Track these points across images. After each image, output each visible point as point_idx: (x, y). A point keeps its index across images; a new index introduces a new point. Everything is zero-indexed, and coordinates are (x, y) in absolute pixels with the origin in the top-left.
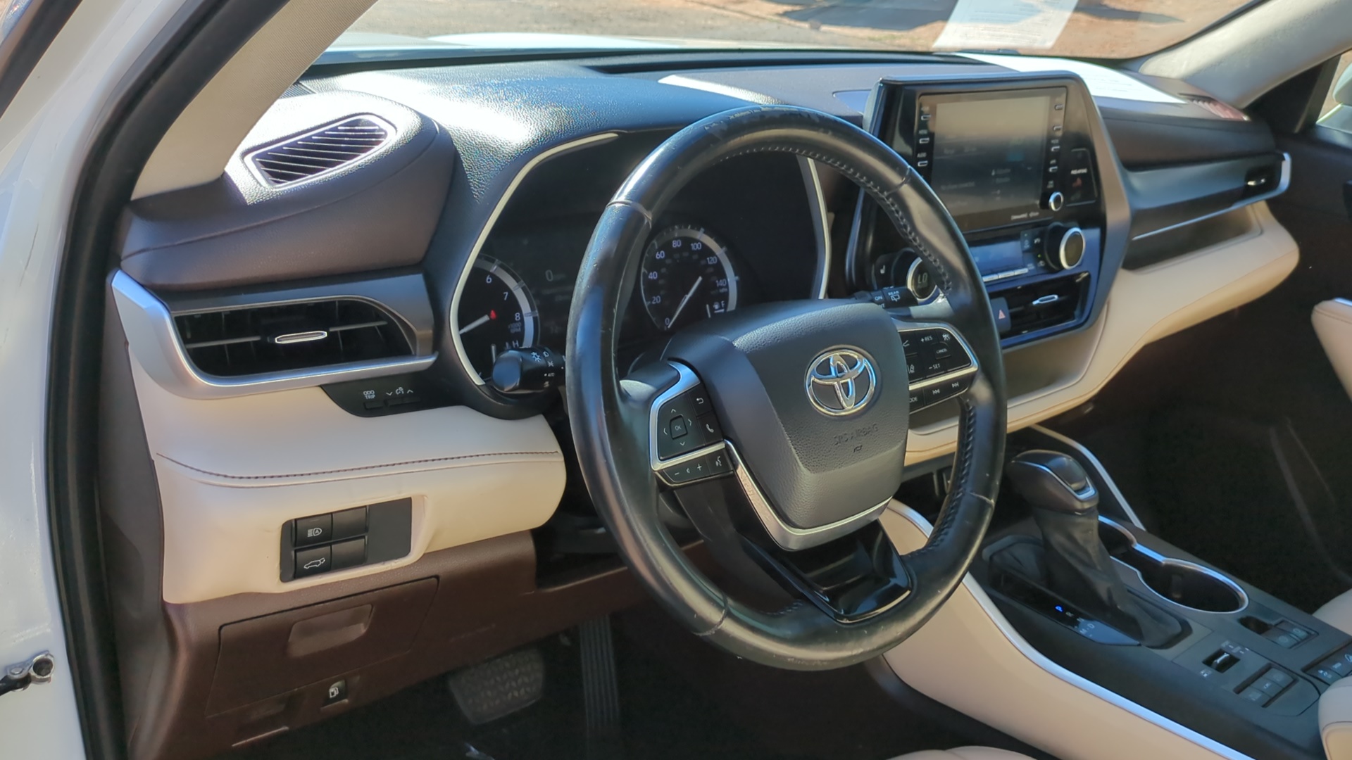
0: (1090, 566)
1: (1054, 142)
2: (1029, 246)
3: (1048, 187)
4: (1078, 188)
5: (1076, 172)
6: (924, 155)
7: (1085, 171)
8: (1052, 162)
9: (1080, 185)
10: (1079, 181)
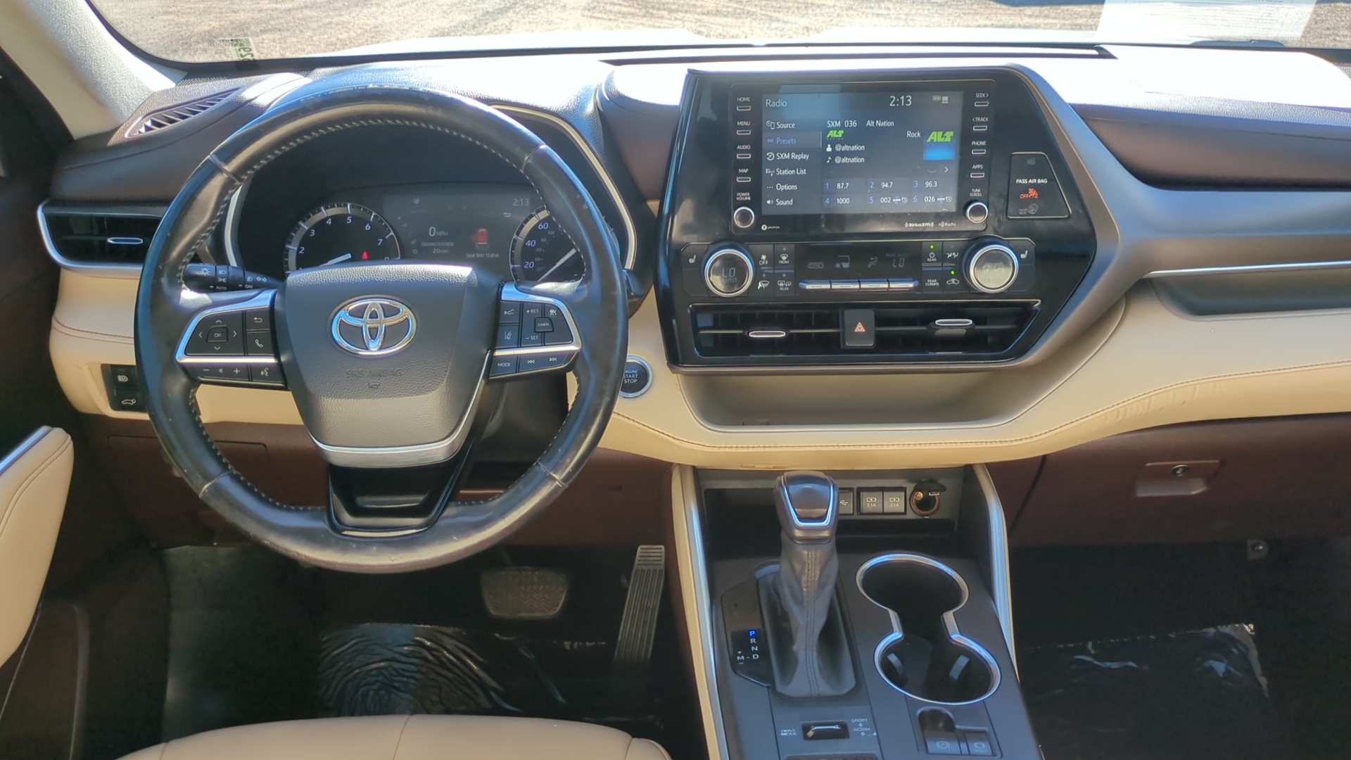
0: (799, 601)
1: (977, 143)
2: (935, 260)
3: (971, 195)
4: (1032, 200)
5: (1024, 181)
6: (747, 147)
7: (1044, 181)
8: (974, 167)
9: (1036, 197)
10: (1032, 193)
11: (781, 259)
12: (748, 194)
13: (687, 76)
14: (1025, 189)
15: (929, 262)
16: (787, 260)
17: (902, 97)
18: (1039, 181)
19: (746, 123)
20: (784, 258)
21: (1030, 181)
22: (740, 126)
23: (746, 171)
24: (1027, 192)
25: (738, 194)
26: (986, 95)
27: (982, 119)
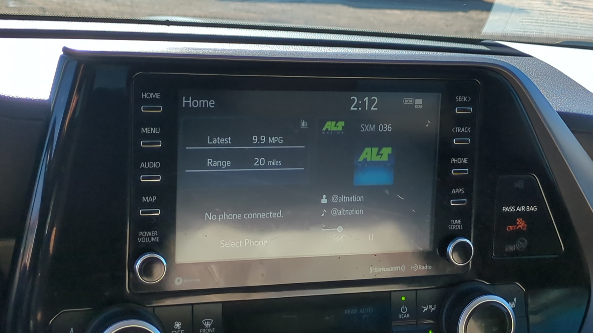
1: (457, 160)
2: (408, 315)
3: (450, 228)
4: (519, 233)
5: (511, 209)
6: (155, 165)
7: (534, 209)
8: (454, 191)
9: (525, 229)
10: (521, 224)
11: (204, 327)
12: (156, 233)
13: (61, 57)
14: (512, 218)
15: (401, 319)
16: (211, 327)
17: (366, 99)
18: (529, 209)
19: (154, 131)
20: (208, 325)
21: (518, 209)
22: (145, 133)
23: (153, 199)
24: (514, 223)
25: (141, 233)
26: (468, 99)
27: (463, 130)
